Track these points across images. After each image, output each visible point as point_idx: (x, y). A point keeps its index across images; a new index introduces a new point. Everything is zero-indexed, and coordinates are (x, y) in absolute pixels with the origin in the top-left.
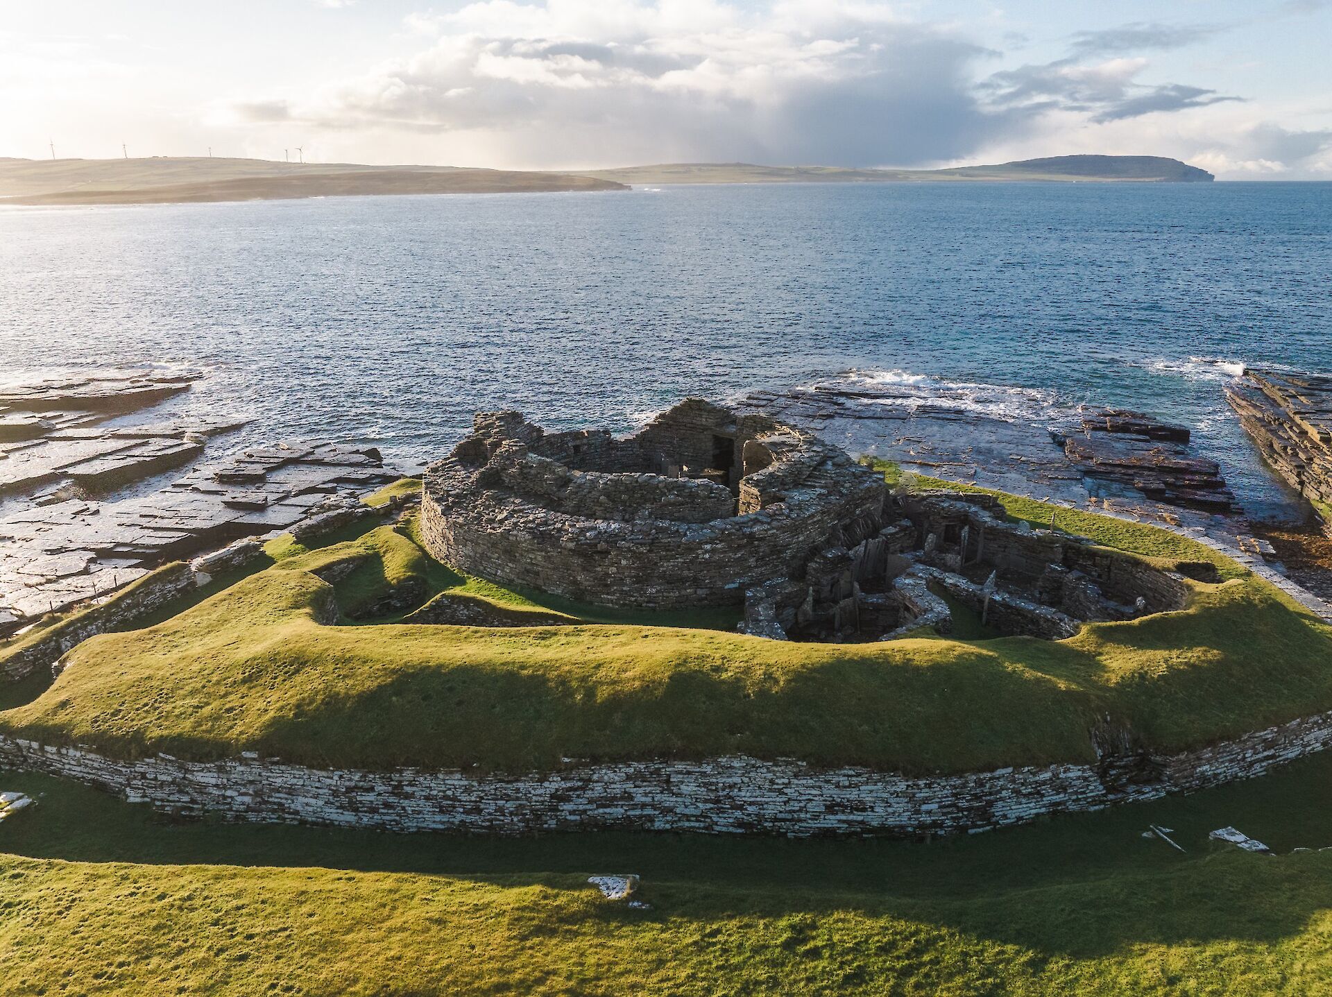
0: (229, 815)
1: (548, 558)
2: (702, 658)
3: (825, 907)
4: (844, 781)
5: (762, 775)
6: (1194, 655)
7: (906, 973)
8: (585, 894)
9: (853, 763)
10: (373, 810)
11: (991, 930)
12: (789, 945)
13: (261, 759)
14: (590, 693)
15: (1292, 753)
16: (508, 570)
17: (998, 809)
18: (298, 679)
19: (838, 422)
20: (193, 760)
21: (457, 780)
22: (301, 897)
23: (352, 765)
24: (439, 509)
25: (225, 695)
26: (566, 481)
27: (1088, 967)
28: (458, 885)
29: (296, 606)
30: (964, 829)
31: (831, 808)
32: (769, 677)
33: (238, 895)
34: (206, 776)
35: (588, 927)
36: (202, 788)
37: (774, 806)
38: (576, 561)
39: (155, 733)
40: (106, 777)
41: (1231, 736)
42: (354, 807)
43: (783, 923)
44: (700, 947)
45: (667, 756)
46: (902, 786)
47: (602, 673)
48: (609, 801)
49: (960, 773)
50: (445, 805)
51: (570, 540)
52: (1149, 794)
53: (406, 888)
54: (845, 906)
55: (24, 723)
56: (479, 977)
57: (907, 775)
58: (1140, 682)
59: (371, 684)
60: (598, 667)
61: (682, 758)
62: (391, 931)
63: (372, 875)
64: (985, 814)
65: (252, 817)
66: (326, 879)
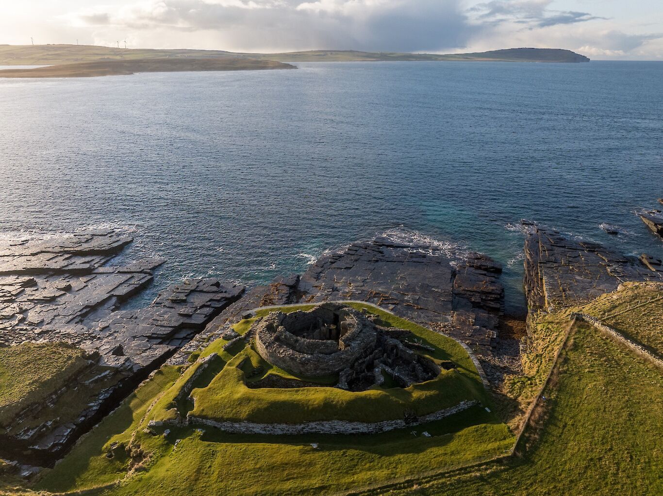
0: (242, 432)
1: (293, 363)
2: (330, 398)
3: (349, 448)
4: (355, 424)
5: (340, 423)
6: (432, 392)
7: (360, 459)
8: (310, 447)
9: (356, 421)
10: (269, 431)
11: (374, 452)
12: (342, 455)
13: (247, 422)
14: (308, 408)
15: (448, 414)
16: (283, 365)
17: (384, 429)
18: (250, 404)
19: (380, 264)
20: (234, 422)
21: (284, 425)
22: (264, 449)
23: (265, 423)
24: (265, 347)
25: (236, 408)
26: (297, 341)
27: (388, 458)
28: (289, 446)
29: (239, 380)
30: (377, 432)
31: (353, 429)
32: (342, 403)
33: (253, 449)
34: (237, 425)
35: (311, 452)
36: (236, 428)
37: (342, 429)
38: (300, 365)
39: (226, 417)
40: (216, 426)
41: (432, 412)
42: (265, 430)
43: (342, 451)
44: (329, 455)
45: (323, 420)
46: (366, 425)
47: (310, 403)
48: (312, 429)
49: (377, 422)
50: (282, 430)
51: (299, 360)
52: (415, 424)
53: (280, 446)
54: (352, 448)
55: (197, 415)
56: (296, 461)
57: (366, 423)
58: (419, 400)
59: (266, 406)
60: (309, 401)
61: (326, 421)
62: (280, 454)
63: (274, 444)
64: (381, 430)
65: (246, 432)
66: (267, 445)
